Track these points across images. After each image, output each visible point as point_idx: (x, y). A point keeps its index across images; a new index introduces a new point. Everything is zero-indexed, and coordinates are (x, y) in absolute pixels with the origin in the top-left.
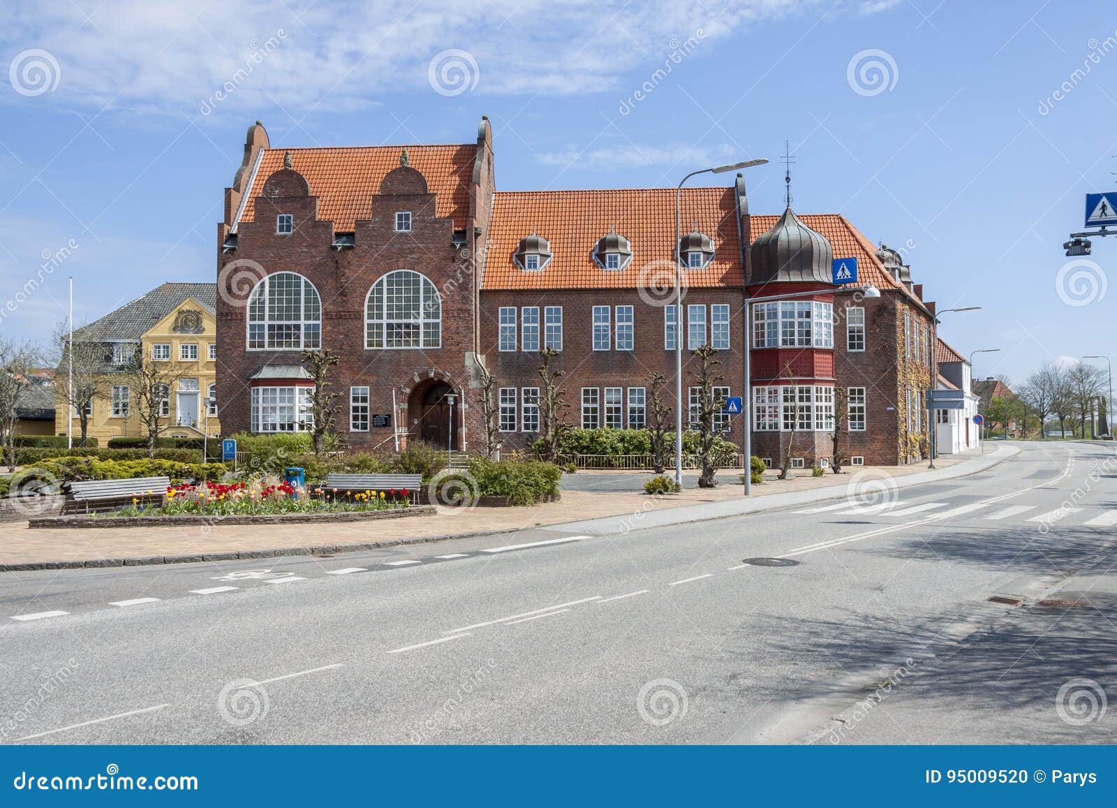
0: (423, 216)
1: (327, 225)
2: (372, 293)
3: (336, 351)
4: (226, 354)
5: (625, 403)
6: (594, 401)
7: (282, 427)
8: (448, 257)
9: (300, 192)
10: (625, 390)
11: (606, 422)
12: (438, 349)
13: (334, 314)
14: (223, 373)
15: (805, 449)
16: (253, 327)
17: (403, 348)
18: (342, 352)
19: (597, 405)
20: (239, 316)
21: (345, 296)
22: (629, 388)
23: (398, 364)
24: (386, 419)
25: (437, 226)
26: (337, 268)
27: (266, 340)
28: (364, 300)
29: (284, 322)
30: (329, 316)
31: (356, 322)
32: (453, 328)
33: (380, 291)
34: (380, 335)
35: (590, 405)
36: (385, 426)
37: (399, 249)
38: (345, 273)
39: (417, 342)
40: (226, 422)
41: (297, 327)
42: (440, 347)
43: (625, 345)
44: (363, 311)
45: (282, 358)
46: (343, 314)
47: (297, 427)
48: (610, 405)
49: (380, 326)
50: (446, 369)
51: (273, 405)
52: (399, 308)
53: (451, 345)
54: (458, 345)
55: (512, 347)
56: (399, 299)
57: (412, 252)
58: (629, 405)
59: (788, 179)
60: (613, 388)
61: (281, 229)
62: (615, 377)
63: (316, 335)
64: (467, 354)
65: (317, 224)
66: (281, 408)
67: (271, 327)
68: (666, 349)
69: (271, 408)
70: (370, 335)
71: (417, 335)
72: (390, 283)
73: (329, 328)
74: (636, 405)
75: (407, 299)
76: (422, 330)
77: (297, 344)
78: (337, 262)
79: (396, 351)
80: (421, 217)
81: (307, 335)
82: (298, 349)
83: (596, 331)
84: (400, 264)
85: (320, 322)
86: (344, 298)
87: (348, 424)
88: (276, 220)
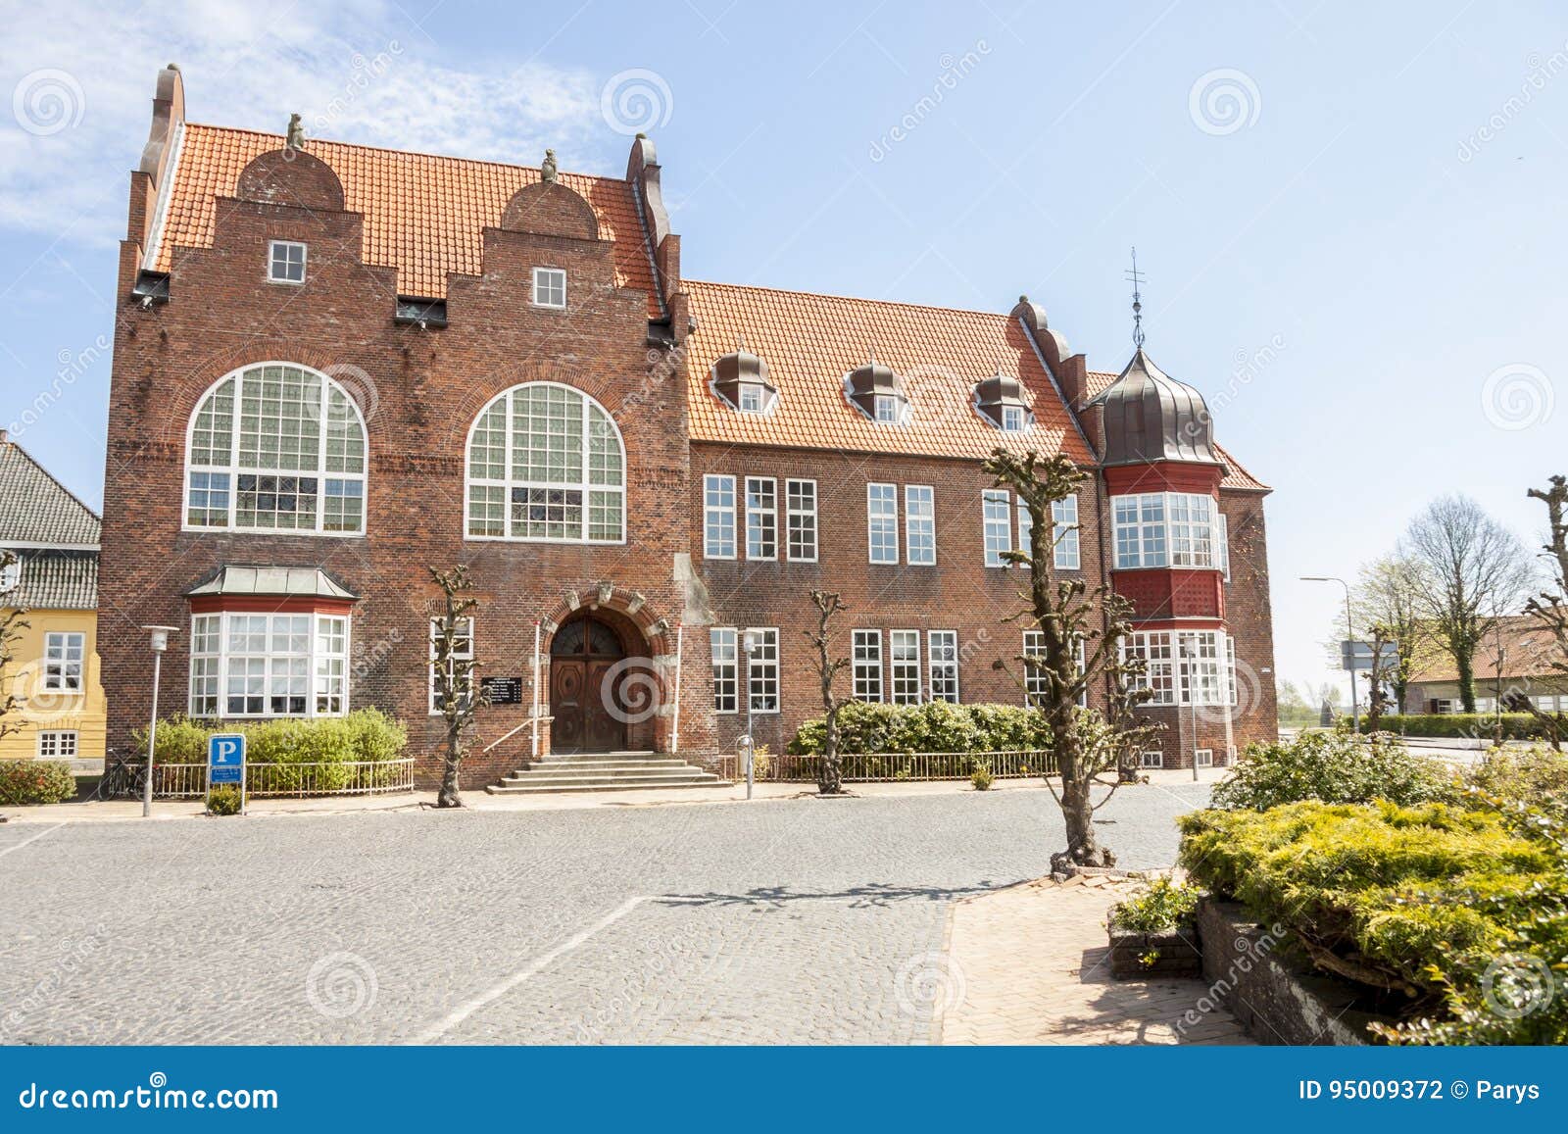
0: (591, 281)
1: (385, 275)
2: (482, 424)
3: (400, 539)
4: (129, 536)
5: (924, 660)
6: (873, 654)
7: (278, 703)
8: (638, 365)
9: (324, 200)
10: (923, 634)
11: (894, 694)
12: (619, 546)
13: (397, 461)
14: (121, 580)
15: (1214, 735)
16: (199, 479)
17: (548, 539)
18: (415, 543)
19: (879, 663)
20: (167, 451)
21: (422, 425)
22: (930, 632)
23: (537, 573)
24: (510, 688)
25: (618, 303)
26: (407, 366)
27: (232, 509)
28: (465, 437)
29: (279, 473)
30: (386, 466)
31: (447, 481)
32: (650, 505)
33: (500, 421)
34: (498, 511)
35: (867, 663)
36: (507, 702)
37: (540, 340)
38: (426, 378)
39: (576, 530)
40: (122, 696)
41: (310, 485)
42: (624, 541)
43: (923, 555)
44: (462, 460)
45: (273, 550)
46: (416, 462)
47: (312, 705)
48: (899, 663)
49: (498, 492)
50: (637, 587)
51: (257, 655)
52: (539, 457)
53: (647, 538)
54: (659, 539)
55: (728, 551)
56: (540, 440)
57: (567, 350)
58: (932, 663)
59: (1137, 305)
60: (905, 632)
61: (279, 271)
62: (906, 611)
63: (353, 505)
64: (677, 556)
65: (360, 272)
66: (275, 661)
67: (245, 481)
68: (987, 565)
69: (252, 661)
70: (477, 509)
71: (576, 514)
72: (519, 406)
73: (384, 490)
74: (943, 664)
75: (557, 442)
76: (586, 505)
77: (309, 521)
78: (406, 353)
79: (535, 546)
80: (586, 284)
81: (331, 503)
82: (310, 533)
83: (874, 528)
84: (543, 370)
85: (364, 477)
86: (421, 430)
87: (426, 698)
88: (266, 252)
